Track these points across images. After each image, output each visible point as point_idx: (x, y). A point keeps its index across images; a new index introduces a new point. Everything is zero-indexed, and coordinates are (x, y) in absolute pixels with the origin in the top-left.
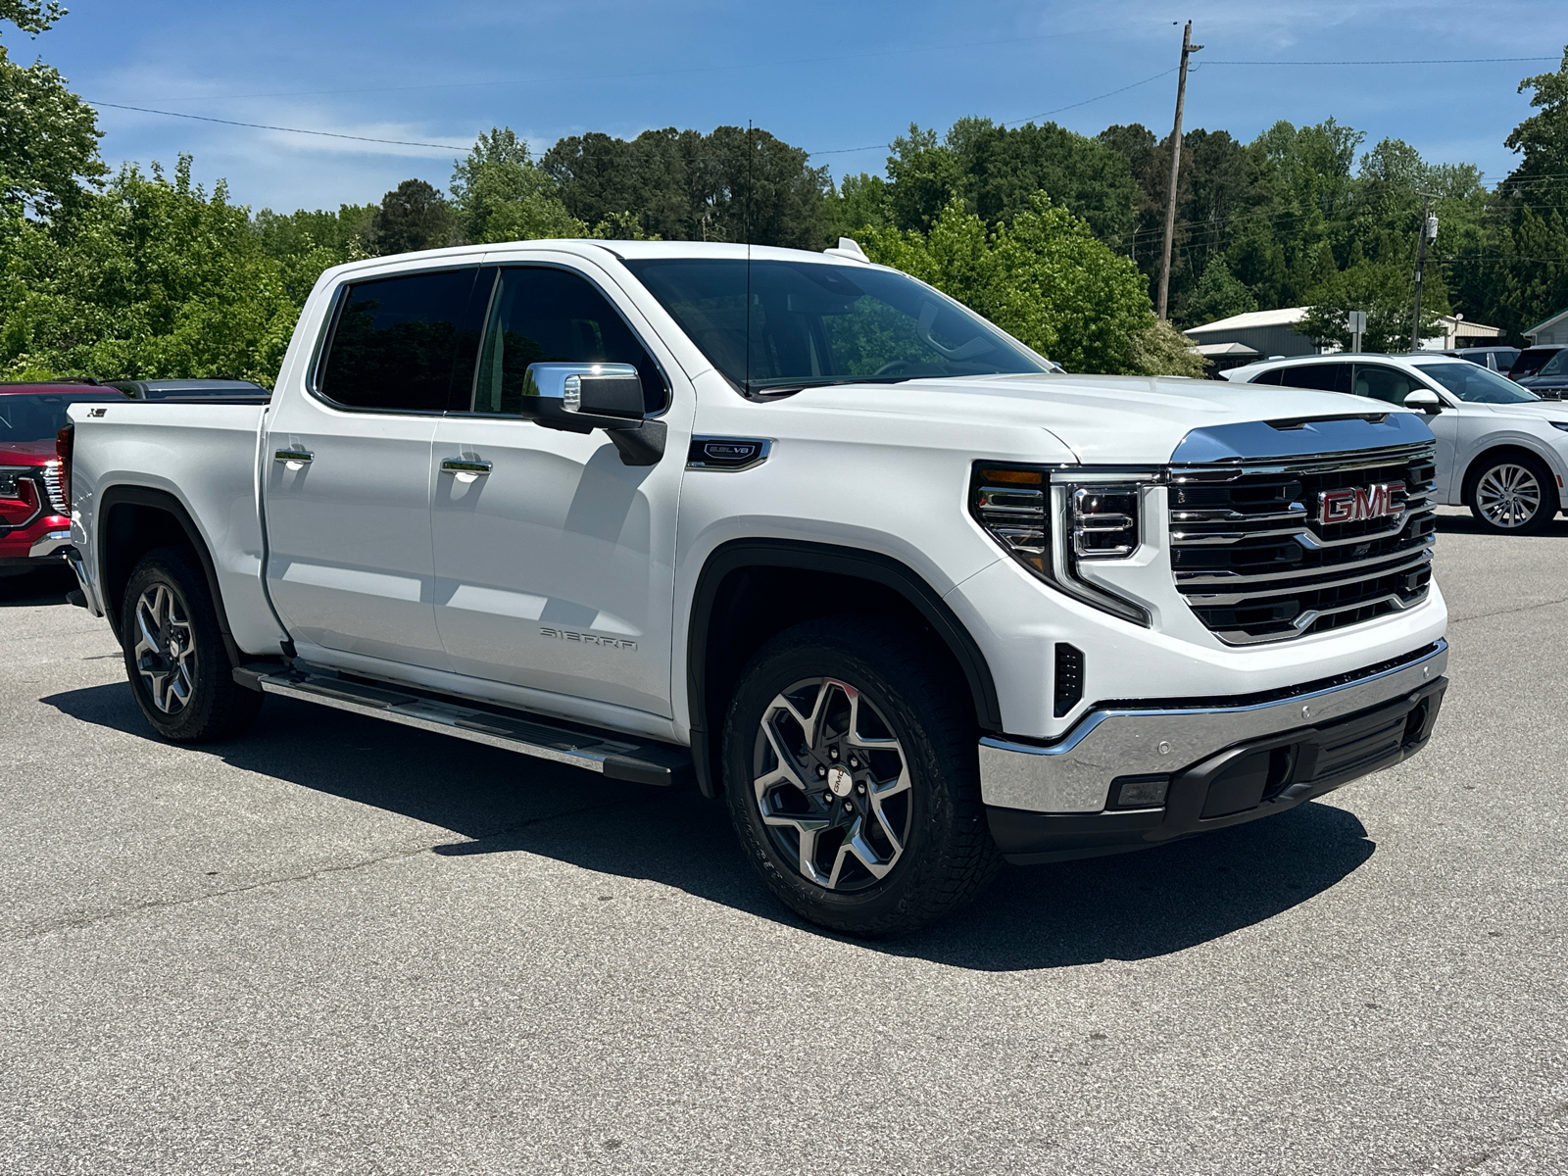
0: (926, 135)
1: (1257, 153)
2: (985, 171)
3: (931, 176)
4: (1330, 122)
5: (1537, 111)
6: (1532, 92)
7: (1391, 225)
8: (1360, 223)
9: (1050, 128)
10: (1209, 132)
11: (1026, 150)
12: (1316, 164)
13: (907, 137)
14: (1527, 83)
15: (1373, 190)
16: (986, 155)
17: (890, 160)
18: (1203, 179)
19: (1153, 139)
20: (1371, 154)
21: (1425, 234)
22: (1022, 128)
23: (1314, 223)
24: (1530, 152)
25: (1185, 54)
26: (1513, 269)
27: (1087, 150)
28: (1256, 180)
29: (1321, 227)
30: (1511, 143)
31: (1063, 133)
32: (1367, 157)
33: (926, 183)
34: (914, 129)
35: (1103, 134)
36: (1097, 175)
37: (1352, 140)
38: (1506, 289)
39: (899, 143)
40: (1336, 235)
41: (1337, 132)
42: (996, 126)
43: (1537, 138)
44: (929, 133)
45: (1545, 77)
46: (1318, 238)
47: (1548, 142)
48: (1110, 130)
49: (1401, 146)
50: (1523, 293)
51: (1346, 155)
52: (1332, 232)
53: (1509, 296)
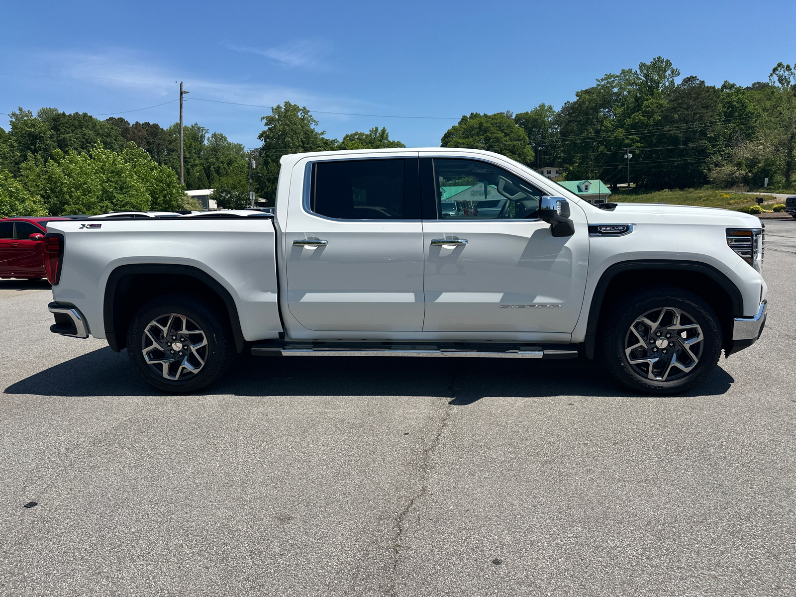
0: (27, 112)
1: (170, 132)
2: (59, 130)
3: (33, 130)
4: (196, 124)
5: (266, 128)
6: (265, 121)
7: (222, 162)
8: (211, 161)
9: (85, 115)
10: (151, 124)
11: (76, 123)
12: (192, 139)
13: (18, 112)
14: (263, 118)
15: (214, 150)
16: (58, 123)
17: (11, 121)
18: (151, 141)
19: (129, 124)
20: (210, 137)
21: (251, 166)
22: (74, 114)
23: (194, 160)
24: (265, 141)
25: (181, 94)
26: (267, 180)
27: (102, 125)
28: (171, 143)
29: (197, 162)
30: (260, 138)
31: (90, 117)
32: (209, 138)
33: (31, 133)
34: (20, 109)
35: (107, 120)
36: (108, 135)
37: (204, 131)
38: (266, 186)
39: (14, 115)
40: (203, 165)
41: (199, 128)
42: (60, 112)
43: (267, 137)
44: (28, 111)
45: (269, 117)
46: (196, 165)
47: (271, 139)
48: (110, 118)
49: (221, 135)
50: (272, 187)
51: (203, 137)
52: (201, 164)
53: (268, 189)
